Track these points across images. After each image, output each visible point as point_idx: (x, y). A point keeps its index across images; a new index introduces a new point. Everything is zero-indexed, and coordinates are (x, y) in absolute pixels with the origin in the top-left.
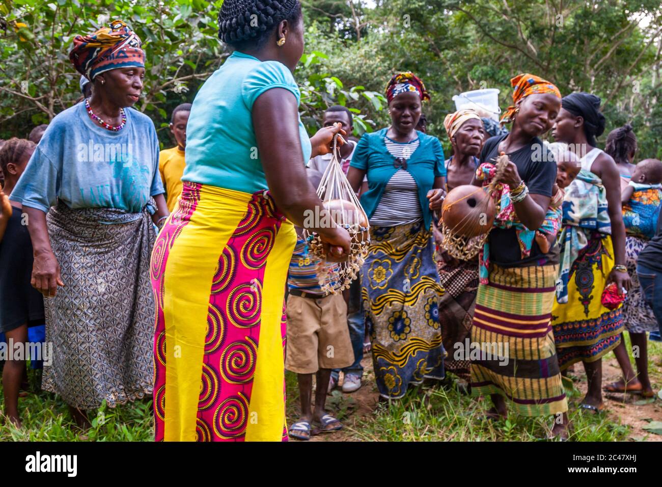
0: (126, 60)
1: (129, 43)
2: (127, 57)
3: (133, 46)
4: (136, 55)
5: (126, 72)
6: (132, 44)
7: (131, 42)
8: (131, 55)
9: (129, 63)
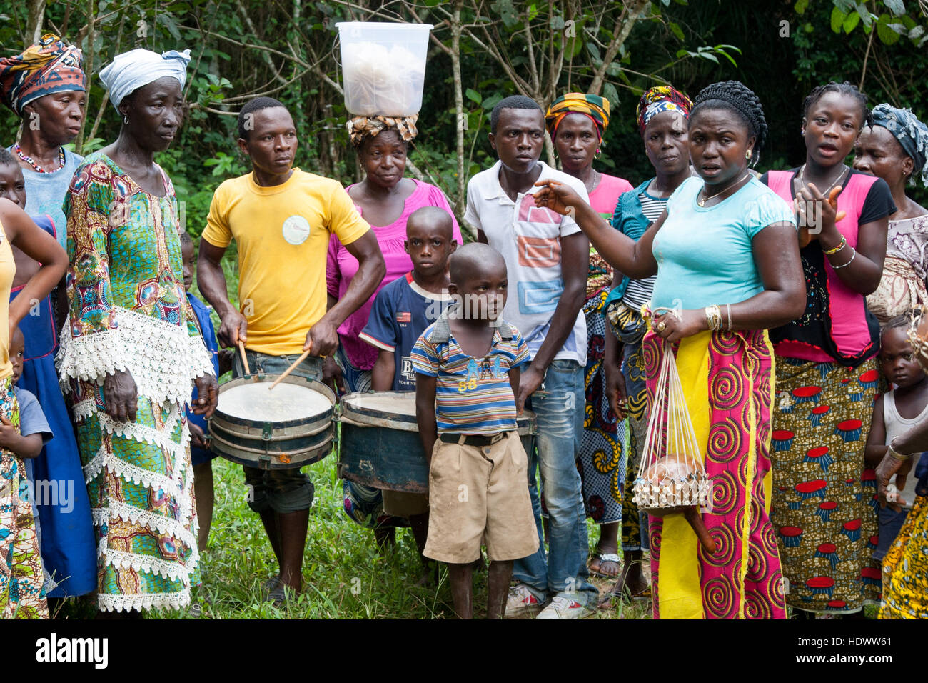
0: (60, 84)
1: (63, 62)
2: (61, 79)
3: (68, 65)
4: (72, 75)
5: (58, 98)
6: (66, 62)
7: (66, 59)
8: (66, 76)
9: (64, 87)
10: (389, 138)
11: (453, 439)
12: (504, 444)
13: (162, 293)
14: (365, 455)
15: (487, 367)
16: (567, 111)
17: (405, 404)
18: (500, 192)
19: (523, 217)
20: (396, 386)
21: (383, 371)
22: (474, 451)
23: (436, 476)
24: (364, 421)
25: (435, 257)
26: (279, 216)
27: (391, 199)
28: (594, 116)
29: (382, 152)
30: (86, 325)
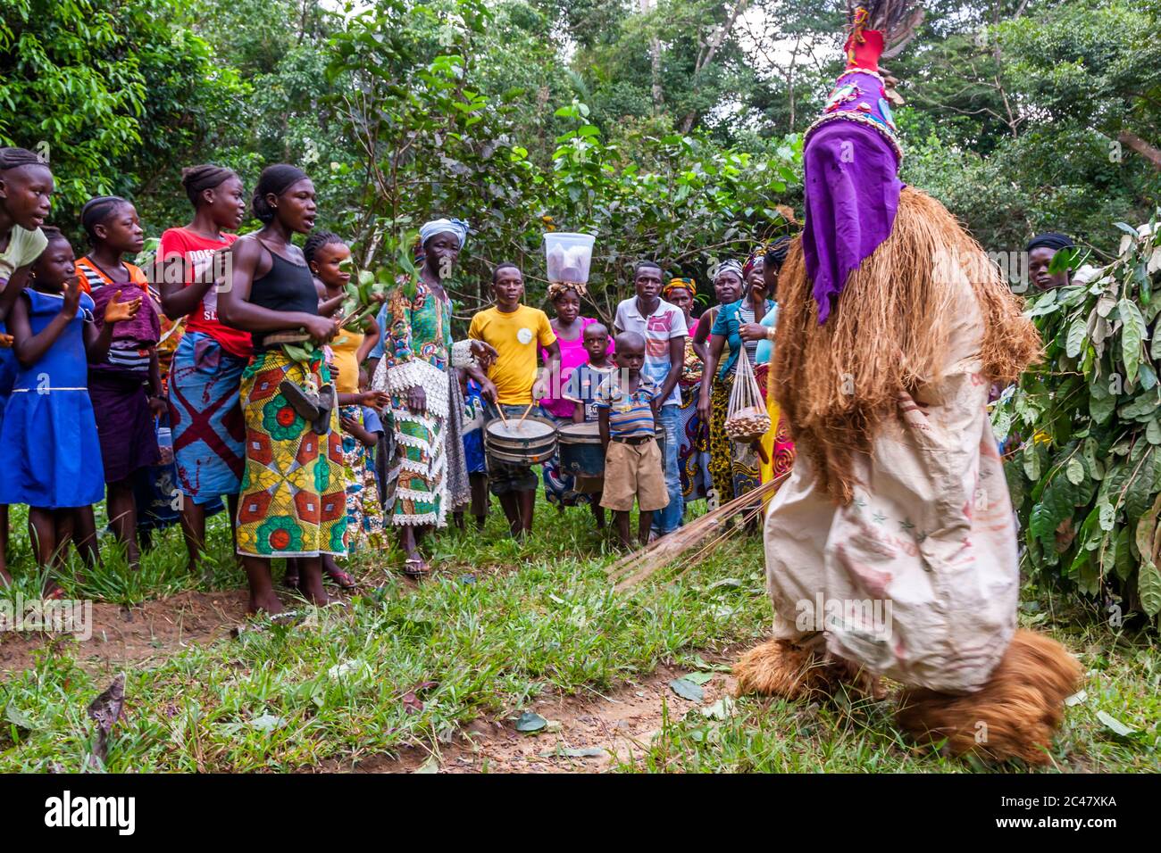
10: (571, 295)
11: (619, 440)
12: (648, 445)
13: (436, 351)
14: (575, 460)
15: (636, 399)
16: (673, 288)
17: (593, 429)
18: (637, 313)
19: (649, 329)
20: (585, 419)
21: (578, 415)
22: (630, 447)
23: (609, 461)
24: (571, 441)
25: (601, 348)
26: (515, 328)
27: (572, 327)
28: (687, 288)
29: (567, 302)
30: (398, 360)
